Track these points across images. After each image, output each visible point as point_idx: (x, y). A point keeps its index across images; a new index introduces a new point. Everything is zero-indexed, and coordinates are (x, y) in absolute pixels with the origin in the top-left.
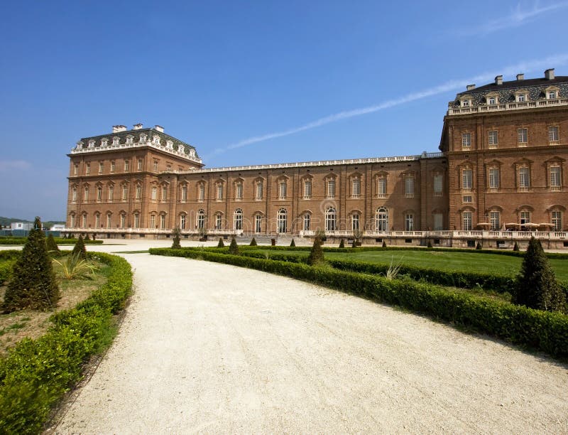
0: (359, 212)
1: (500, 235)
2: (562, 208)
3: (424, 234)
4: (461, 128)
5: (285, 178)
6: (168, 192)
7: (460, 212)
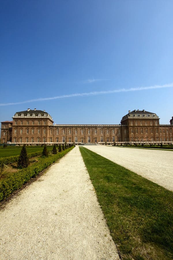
0: (109, 138)
1: (139, 142)
2: (148, 137)
3: (124, 142)
4: (131, 121)
5: (90, 129)
6: (53, 131)
7: (131, 138)
